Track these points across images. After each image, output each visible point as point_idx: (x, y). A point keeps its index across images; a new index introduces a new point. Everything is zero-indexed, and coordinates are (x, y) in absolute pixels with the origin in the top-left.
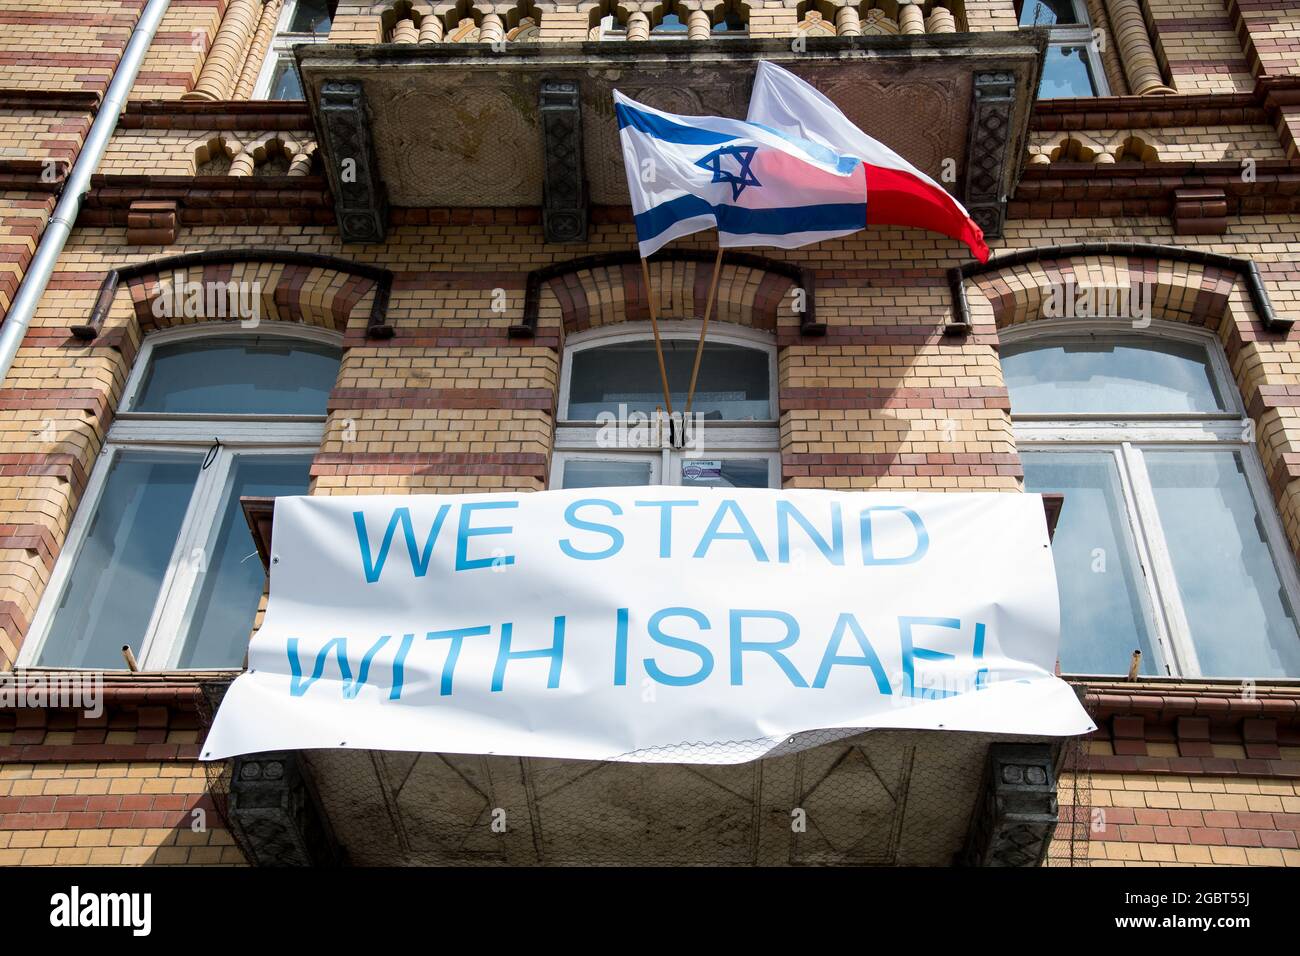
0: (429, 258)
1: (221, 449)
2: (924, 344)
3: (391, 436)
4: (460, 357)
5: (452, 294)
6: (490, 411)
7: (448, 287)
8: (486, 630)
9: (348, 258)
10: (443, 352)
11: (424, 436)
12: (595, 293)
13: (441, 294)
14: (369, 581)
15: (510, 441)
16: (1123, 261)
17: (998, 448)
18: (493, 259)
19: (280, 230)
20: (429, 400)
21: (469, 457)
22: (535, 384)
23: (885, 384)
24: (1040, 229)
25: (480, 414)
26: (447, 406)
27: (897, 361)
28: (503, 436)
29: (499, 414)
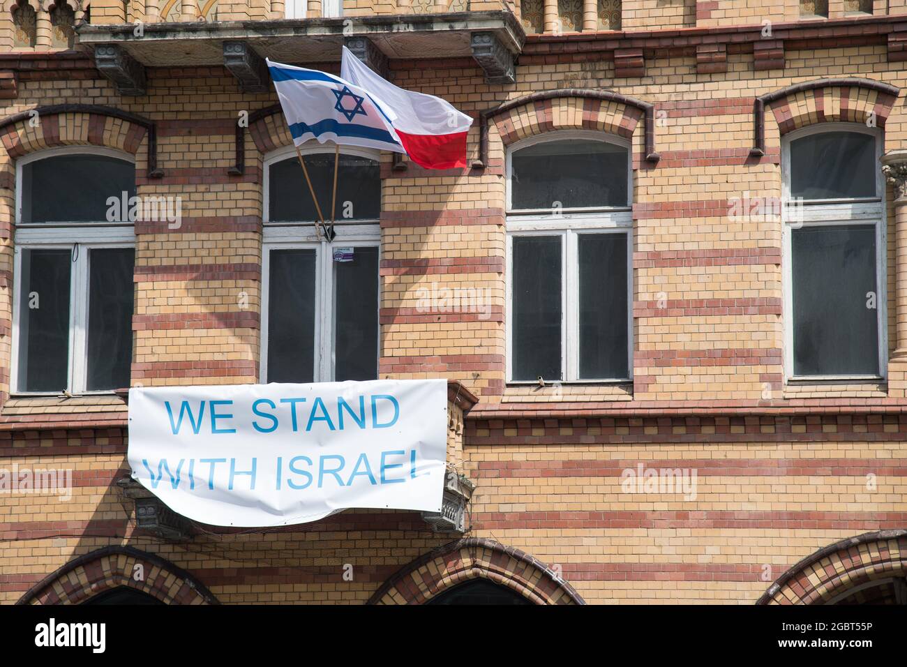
0: (175, 108)
1: (79, 246)
2: (460, 176)
3: (173, 253)
4: (203, 192)
5: (192, 139)
6: (224, 233)
7: (190, 133)
8: (224, 460)
9: (126, 108)
10: (192, 188)
11: (191, 253)
12: (276, 137)
13: (187, 139)
14: (174, 433)
15: (236, 255)
16: (581, 102)
17: (492, 253)
18: (215, 107)
19: (81, 84)
20: (189, 226)
21: (216, 267)
22: (248, 212)
23: (437, 207)
24: (538, 74)
25: (218, 236)
26: (200, 230)
27: (444, 190)
28: (232, 252)
29: (229, 235)
